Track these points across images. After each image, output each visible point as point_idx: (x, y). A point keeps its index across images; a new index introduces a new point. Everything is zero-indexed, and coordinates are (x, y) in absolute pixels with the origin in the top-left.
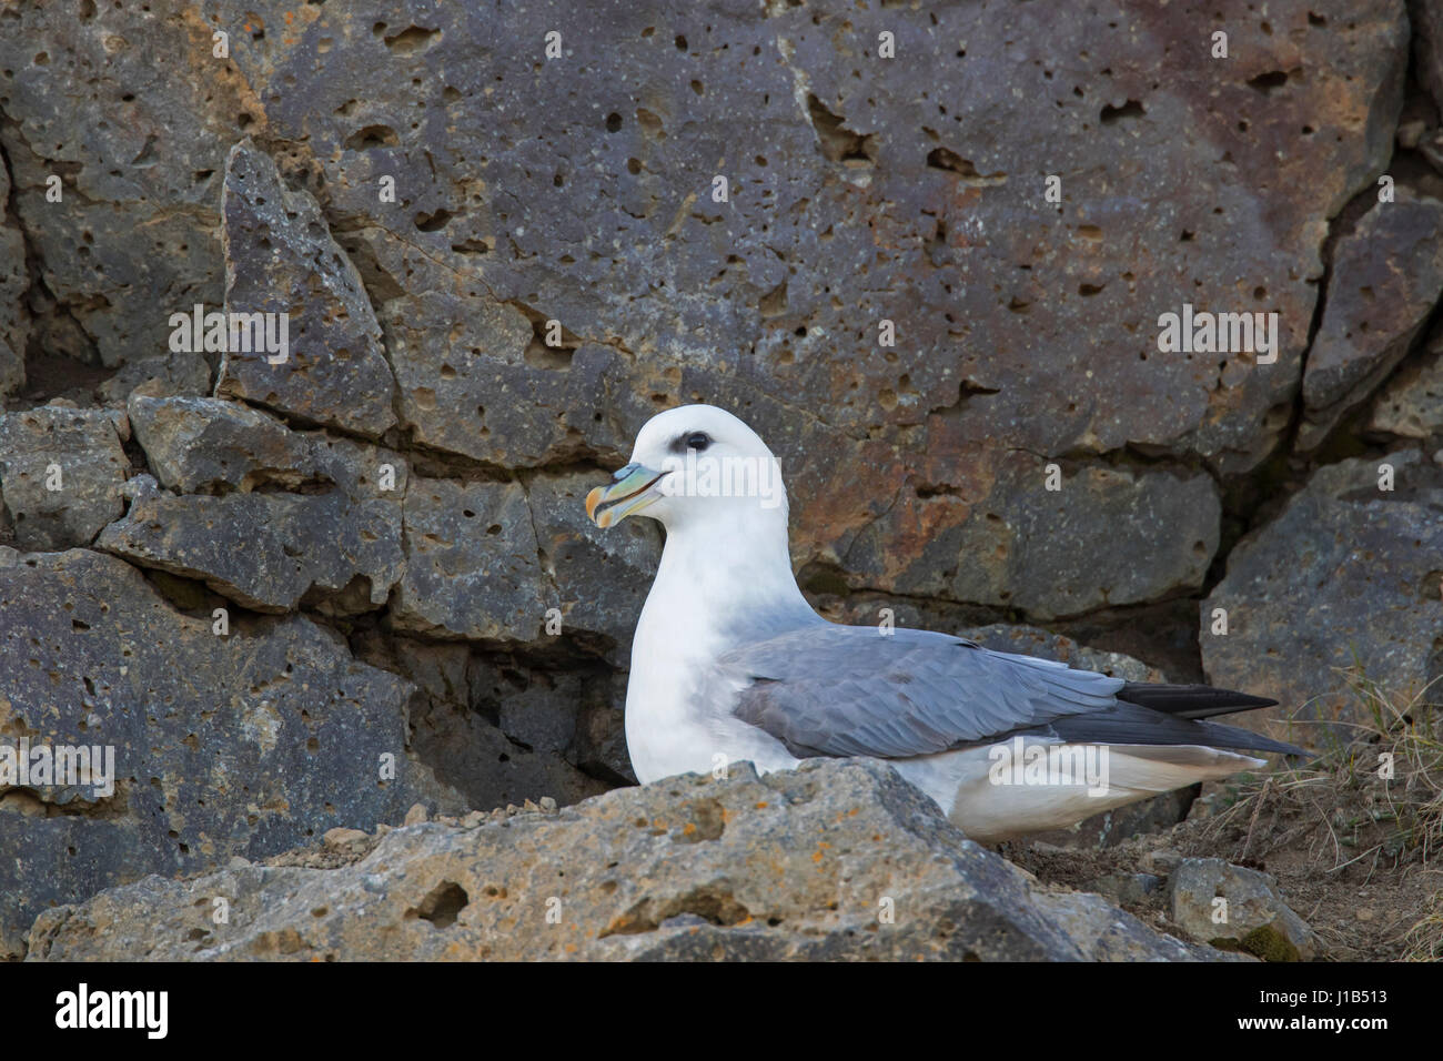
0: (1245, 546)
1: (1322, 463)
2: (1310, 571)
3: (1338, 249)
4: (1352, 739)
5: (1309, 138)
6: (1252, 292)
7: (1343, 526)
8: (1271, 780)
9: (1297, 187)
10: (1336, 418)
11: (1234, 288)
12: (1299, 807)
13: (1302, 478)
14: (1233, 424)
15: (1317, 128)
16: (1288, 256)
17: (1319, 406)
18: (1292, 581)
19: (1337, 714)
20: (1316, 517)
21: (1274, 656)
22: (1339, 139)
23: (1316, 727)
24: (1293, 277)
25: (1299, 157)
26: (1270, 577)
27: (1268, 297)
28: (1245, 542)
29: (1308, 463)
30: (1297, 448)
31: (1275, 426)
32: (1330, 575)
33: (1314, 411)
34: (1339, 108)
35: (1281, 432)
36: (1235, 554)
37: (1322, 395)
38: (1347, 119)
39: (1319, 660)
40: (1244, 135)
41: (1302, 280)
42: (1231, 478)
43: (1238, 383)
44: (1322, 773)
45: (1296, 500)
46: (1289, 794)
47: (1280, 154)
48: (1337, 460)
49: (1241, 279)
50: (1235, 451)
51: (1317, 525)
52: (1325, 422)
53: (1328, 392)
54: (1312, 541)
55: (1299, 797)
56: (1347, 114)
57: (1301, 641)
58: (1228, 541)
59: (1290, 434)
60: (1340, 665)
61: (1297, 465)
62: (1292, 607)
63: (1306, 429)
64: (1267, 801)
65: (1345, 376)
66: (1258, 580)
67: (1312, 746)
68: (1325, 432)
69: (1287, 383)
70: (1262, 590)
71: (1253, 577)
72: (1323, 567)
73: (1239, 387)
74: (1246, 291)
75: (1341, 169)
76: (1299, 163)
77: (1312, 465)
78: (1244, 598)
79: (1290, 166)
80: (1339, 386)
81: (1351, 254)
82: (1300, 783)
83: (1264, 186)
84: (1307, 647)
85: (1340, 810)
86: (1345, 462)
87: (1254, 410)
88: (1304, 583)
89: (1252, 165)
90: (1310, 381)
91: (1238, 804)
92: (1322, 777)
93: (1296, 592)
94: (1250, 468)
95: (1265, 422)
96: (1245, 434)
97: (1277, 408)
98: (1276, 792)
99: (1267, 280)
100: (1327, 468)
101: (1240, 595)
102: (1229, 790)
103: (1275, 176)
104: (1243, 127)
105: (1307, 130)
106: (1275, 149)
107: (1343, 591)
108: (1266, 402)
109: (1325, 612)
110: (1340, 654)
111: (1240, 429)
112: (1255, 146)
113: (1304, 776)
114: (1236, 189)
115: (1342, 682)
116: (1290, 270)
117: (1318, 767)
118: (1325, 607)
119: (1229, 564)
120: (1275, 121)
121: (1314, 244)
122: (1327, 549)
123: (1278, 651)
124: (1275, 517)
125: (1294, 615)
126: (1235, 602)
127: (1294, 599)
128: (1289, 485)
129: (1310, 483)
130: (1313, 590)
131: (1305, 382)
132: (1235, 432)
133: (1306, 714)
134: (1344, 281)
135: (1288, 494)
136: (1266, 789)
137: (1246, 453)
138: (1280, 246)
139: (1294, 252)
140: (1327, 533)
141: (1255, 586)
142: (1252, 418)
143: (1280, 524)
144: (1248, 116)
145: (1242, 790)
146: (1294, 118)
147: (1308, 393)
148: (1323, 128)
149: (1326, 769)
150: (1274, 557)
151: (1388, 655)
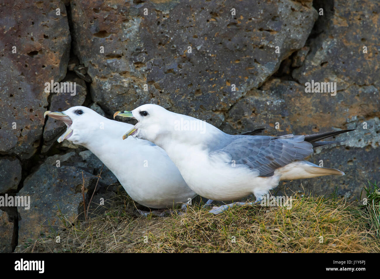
0: (28, 178)
1: (49, 156)
2: (46, 185)
3: (52, 98)
4: (58, 230)
5: (44, 68)
6: (29, 111)
7: (55, 173)
8: (36, 241)
9: (41, 82)
10: (52, 144)
11: (24, 109)
12: (44, 248)
13: (43, 160)
14: (24, 146)
15: (46, 66)
16: (39, 100)
17: (48, 140)
18: (41, 188)
19: (54, 223)
20: (47, 170)
21: (36, 208)
22: (52, 69)
23: (48, 227)
24: (40, 106)
25: (42, 74)
26: (35, 187)
27: (34, 112)
28: (28, 177)
29: (45, 156)
30: (42, 152)
31: (36, 146)
32: (51, 186)
33: (46, 142)
34: (52, 60)
35: (37, 148)
36: (26, 180)
37: (49, 138)
38: (54, 63)
39: (49, 209)
40: (27, 68)
41: (42, 107)
42: (24, 160)
43: (26, 135)
44: (50, 239)
45: (42, 166)
46: (42, 245)
47: (36, 73)
48: (53, 155)
49: (26, 107)
50: (25, 153)
51: (47, 173)
52: (49, 145)
53: (50, 137)
54: (46, 177)
55: (44, 245)
56: (54, 62)
57: (44, 204)
58: (24, 177)
59: (39, 149)
60: (54, 210)
61: (42, 157)
62: (41, 195)
63: (44, 147)
64: (35, 247)
65: (54, 132)
66: (32, 187)
67: (47, 232)
68: (49, 148)
69: (39, 134)
70: (33, 190)
71: (31, 187)
72: (49, 184)
73: (26, 136)
74: (28, 110)
75: (53, 77)
76: (41, 75)
77: (46, 156)
78: (28, 192)
79: (39, 76)
80: (53, 135)
81: (56, 99)
82: (44, 242)
83: (32, 82)
84: (45, 205)
85: (55, 249)
86: (55, 155)
87: (30, 142)
88: (44, 188)
89: (29, 76)
90: (45, 134)
91: (28, 248)
92: (50, 240)
93: (42, 190)
94: (29, 157)
95: (33, 145)
96: (28, 149)
97: (36, 142)
98: (38, 244)
99: (33, 107)
100: (50, 157)
101: (27, 191)
102: (26, 244)
103: (35, 79)
104: (26, 66)
105: (44, 66)
106: (35, 72)
107: (55, 190)
108: (33, 140)
109: (50, 196)
110: (54, 207)
111: (26, 147)
112: (30, 71)
113: (45, 240)
114: (25, 83)
115: (55, 214)
116: (39, 104)
117: (49, 237)
118: (50, 195)
119: (24, 183)
120: (35, 64)
121: (46, 97)
122: (50, 179)
123: (38, 206)
124: (36, 171)
125: (42, 197)
126: (26, 193)
127: (42, 192)
128: (40, 162)
129: (46, 161)
130: (47, 190)
131: (44, 134)
132: (25, 148)
133: (46, 223)
134: (54, 107)
135: (39, 164)
136: (35, 243)
137: (28, 154)
138: (37, 98)
139: (40, 99)
140: (50, 175)
141: (31, 189)
142: (30, 144)
143: (38, 172)
144: (28, 63)
145: (29, 244)
146: (40, 63)
147: (45, 137)
148: (48, 66)
149: (51, 238)
150: (36, 181)
151: (67, 207)
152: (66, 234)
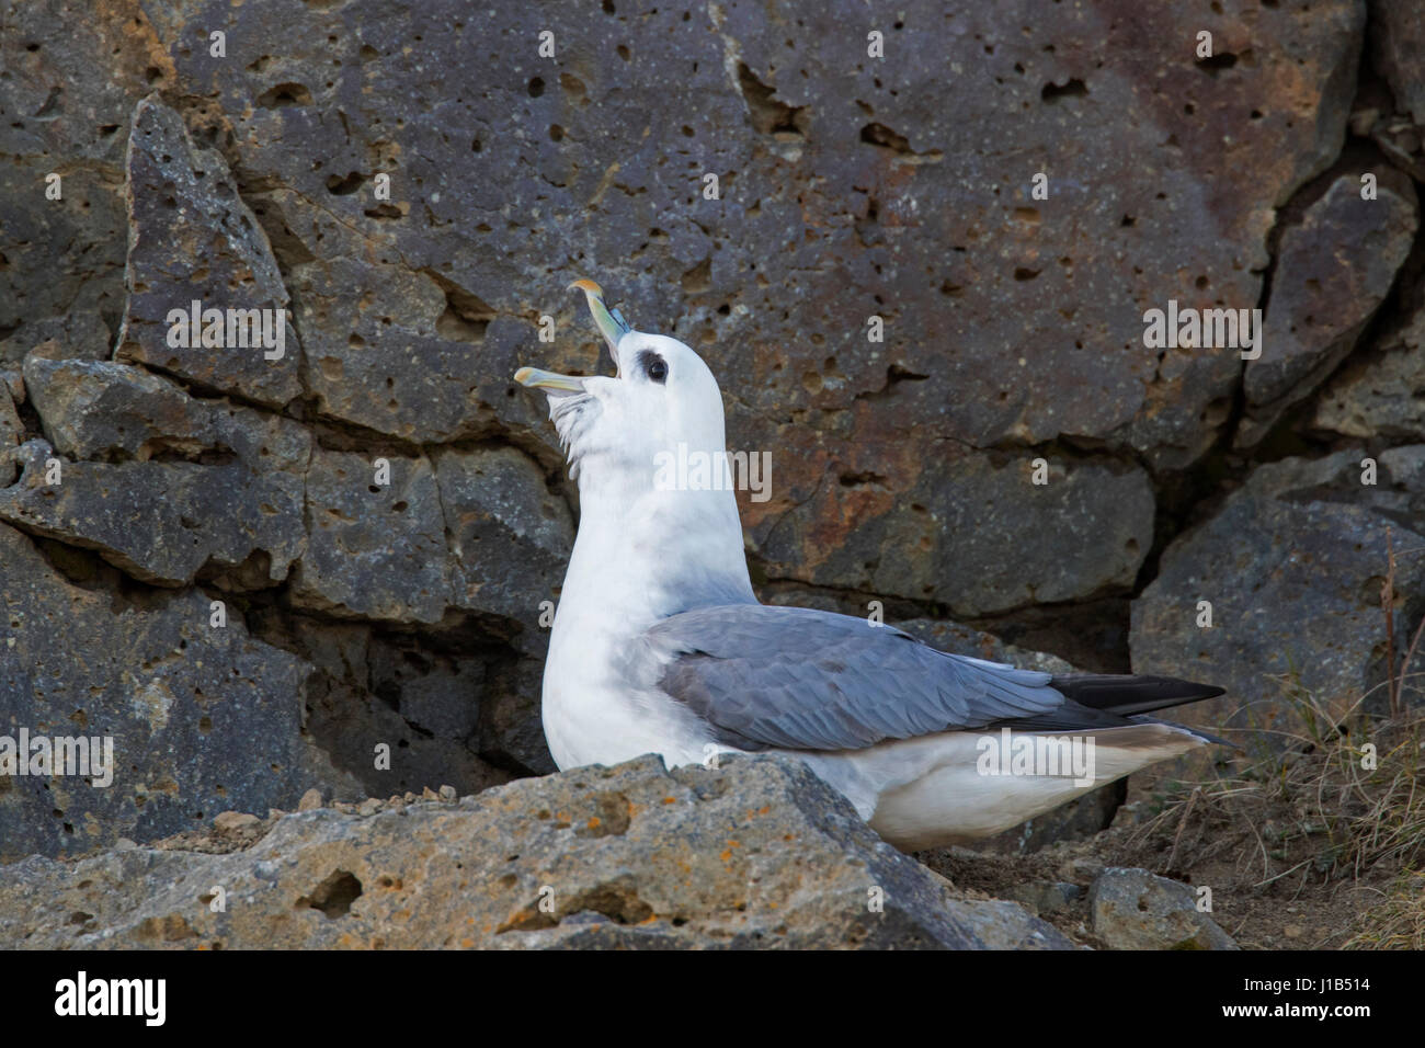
0: (1179, 546)
1: (1262, 461)
2: (1246, 573)
3: (1284, 240)
4: (1285, 748)
5: (1258, 122)
6: (1194, 282)
7: (1281, 528)
8: (1199, 788)
9: (1243, 174)
10: (1277, 416)
11: (1175, 277)
12: (1228, 817)
13: (1240, 477)
14: (1170, 419)
15: (1266, 113)
16: (1233, 246)
17: (1260, 401)
18: (1226, 583)
19: (1269, 723)
20: (1253, 517)
21: (1206, 660)
22: (1290, 125)
23: (1248, 735)
24: (1238, 267)
25: (1247, 143)
26: (1204, 579)
27: (1211, 287)
28: (1180, 541)
29: (1246, 461)
30: (1236, 445)
31: (1214, 421)
32: (1267, 577)
33: (1255, 407)
34: (1290, 92)
35: (1218, 429)
36: (1169, 551)
37: (1264, 390)
38: (1298, 104)
39: (1252, 666)
40: (1191, 117)
41: (1246, 271)
42: (1167, 473)
43: (1177, 375)
44: (1253, 782)
45: (1234, 498)
46: (1218, 804)
47: (1227, 139)
48: (1277, 458)
49: (1183, 268)
50: (1171, 446)
51: (1254, 525)
52: (1267, 418)
53: (1270, 388)
54: (1249, 542)
55: (1228, 807)
56: (1298, 99)
57: (1234, 645)
58: (1162, 539)
59: (1228, 430)
60: (1274, 672)
61: (1236, 463)
62: (1226, 610)
63: (1246, 425)
64: (1194, 811)
65: (1288, 372)
66: (1192, 580)
67: (1243, 755)
68: (1265, 429)
69: (1229, 376)
70: (1196, 592)
71: (1186, 578)
72: (1260, 569)
73: (1178, 379)
74: (1188, 281)
75: (1290, 156)
76: (1246, 148)
77: (1251, 463)
78: (1177, 599)
79: (1238, 152)
80: (1282, 382)
81: (1298, 244)
82: (1229, 793)
83: (1210, 172)
84: (1241, 652)
85: (1270, 822)
86: (1286, 460)
87: (1193, 404)
88: (1240, 584)
89: (1198, 149)
90: (1251, 376)
91: (1164, 813)
92: (1252, 787)
93: (1230, 594)
94: (1187, 463)
95: (1203, 417)
96: (1182, 429)
97: (1217, 403)
98: (1204, 801)
99: (1209, 269)
100: (1266, 466)
101: (1173, 596)
102: (1156, 798)
103: (1220, 162)
104: (1189, 109)
105: (1256, 115)
106: (1223, 134)
107: (1280, 594)
108: (1205, 396)
109: (1259, 615)
110: (1274, 660)
111: (1177, 423)
112: (1202, 129)
113: (1233, 786)
114: (1181, 175)
115: (1276, 688)
116: (1235, 260)
117: (1249, 777)
118: (1260, 611)
119: (1162, 563)
120: (1223, 104)
121: (1261, 235)
122: (1264, 550)
123: (1210, 655)
124: (1211, 516)
125: (1228, 618)
126: (1167, 603)
127: (1228, 602)
128: (1227, 483)
129: (1249, 482)
130: (1249, 593)
131: (1247, 376)
132: (1173, 427)
133: (1238, 721)
134: (1290, 273)
135: (1226, 492)
136: (1194, 798)
137: (1183, 449)
138: (1225, 235)
139: (1239, 241)
140: (1265, 534)
141: (1188, 587)
142: (1190, 412)
143: (1217, 524)
144: (1194, 98)
145: (1169, 798)
146: (1243, 102)
147: (1249, 388)
148: (1272, 113)
149: (1257, 779)
150: (1208, 557)
151: (1325, 662)
152: (1314, 767)
